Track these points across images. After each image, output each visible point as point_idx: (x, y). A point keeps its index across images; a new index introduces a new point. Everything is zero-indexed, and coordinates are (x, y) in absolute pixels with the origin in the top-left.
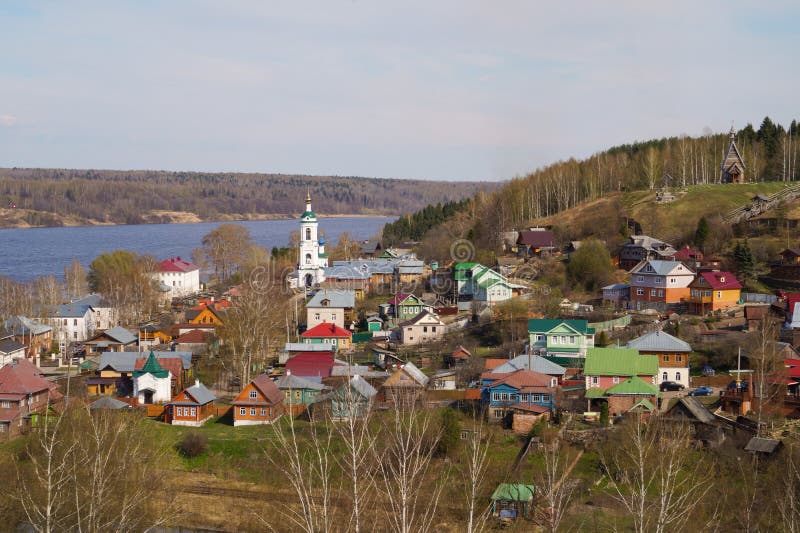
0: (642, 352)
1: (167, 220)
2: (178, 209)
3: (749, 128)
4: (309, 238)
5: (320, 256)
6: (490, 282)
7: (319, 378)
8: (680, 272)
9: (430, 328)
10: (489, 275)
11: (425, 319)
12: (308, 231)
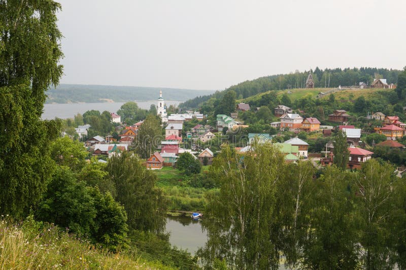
0: (293, 145)
1: (106, 101)
2: (107, 98)
3: (312, 71)
4: (161, 106)
5: (165, 113)
6: (229, 121)
7: (175, 154)
8: (298, 118)
9: (210, 137)
10: (229, 119)
11: (208, 134)
12: (161, 104)
